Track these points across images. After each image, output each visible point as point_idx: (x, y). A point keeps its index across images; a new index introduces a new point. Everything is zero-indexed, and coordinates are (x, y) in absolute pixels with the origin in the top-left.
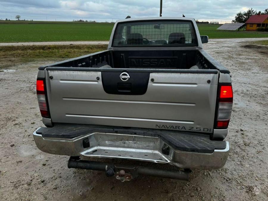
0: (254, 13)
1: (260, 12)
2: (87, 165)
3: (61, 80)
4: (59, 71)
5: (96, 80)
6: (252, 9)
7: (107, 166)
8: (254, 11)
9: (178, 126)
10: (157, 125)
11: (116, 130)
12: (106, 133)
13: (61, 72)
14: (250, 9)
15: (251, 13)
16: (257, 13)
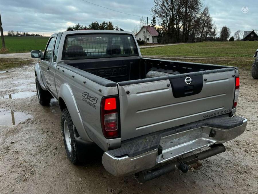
0: (81, 28)
1: (86, 27)
2: (161, 172)
3: (138, 93)
4: (133, 85)
5: (167, 87)
6: (79, 24)
7: (176, 165)
8: (81, 26)
9: (215, 113)
10: (204, 116)
11: (177, 130)
12: (168, 135)
13: (135, 86)
14: (78, 25)
15: (79, 28)
16: (84, 28)
